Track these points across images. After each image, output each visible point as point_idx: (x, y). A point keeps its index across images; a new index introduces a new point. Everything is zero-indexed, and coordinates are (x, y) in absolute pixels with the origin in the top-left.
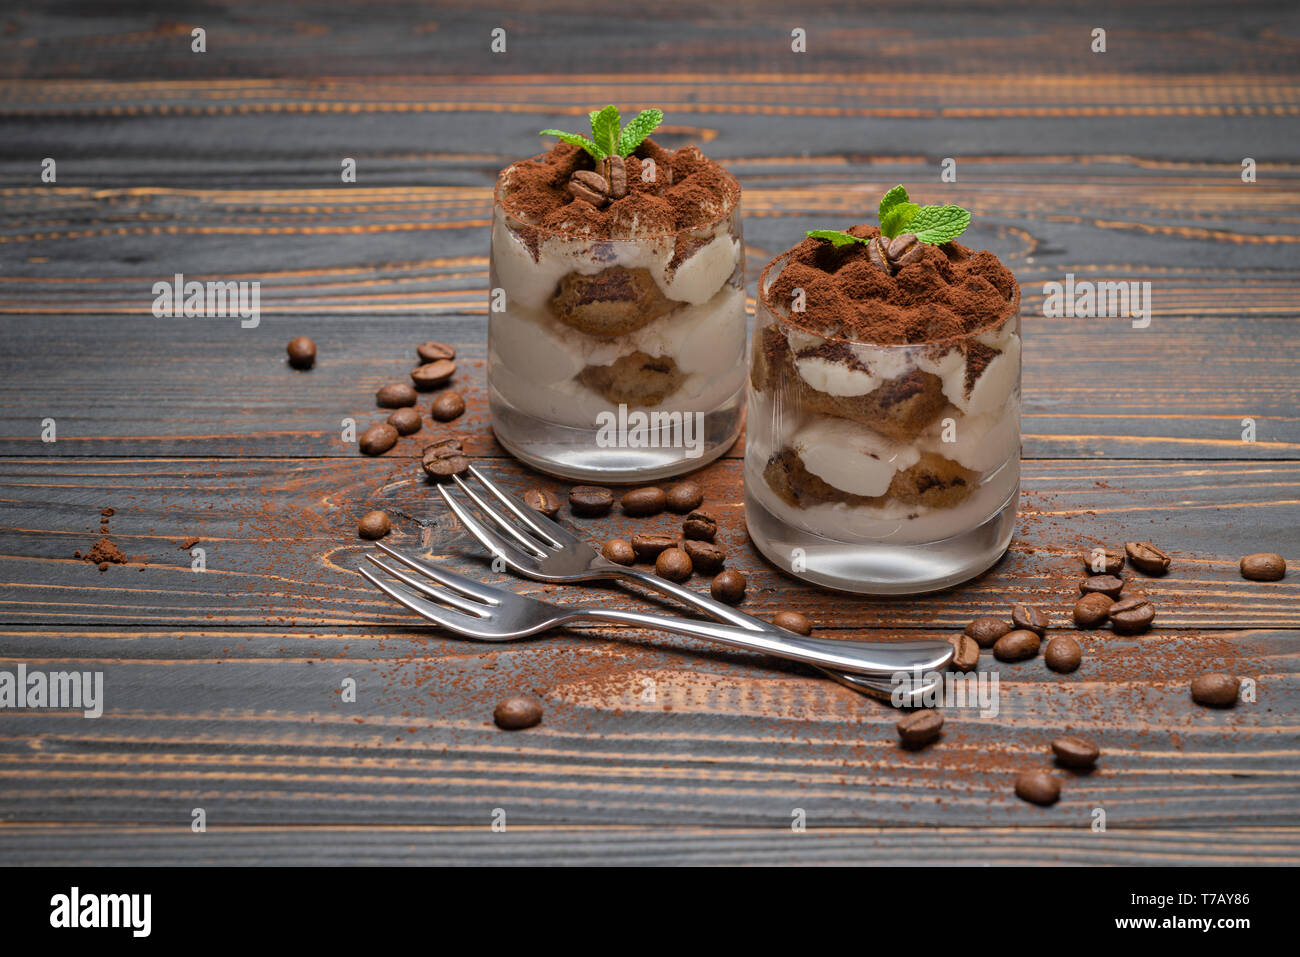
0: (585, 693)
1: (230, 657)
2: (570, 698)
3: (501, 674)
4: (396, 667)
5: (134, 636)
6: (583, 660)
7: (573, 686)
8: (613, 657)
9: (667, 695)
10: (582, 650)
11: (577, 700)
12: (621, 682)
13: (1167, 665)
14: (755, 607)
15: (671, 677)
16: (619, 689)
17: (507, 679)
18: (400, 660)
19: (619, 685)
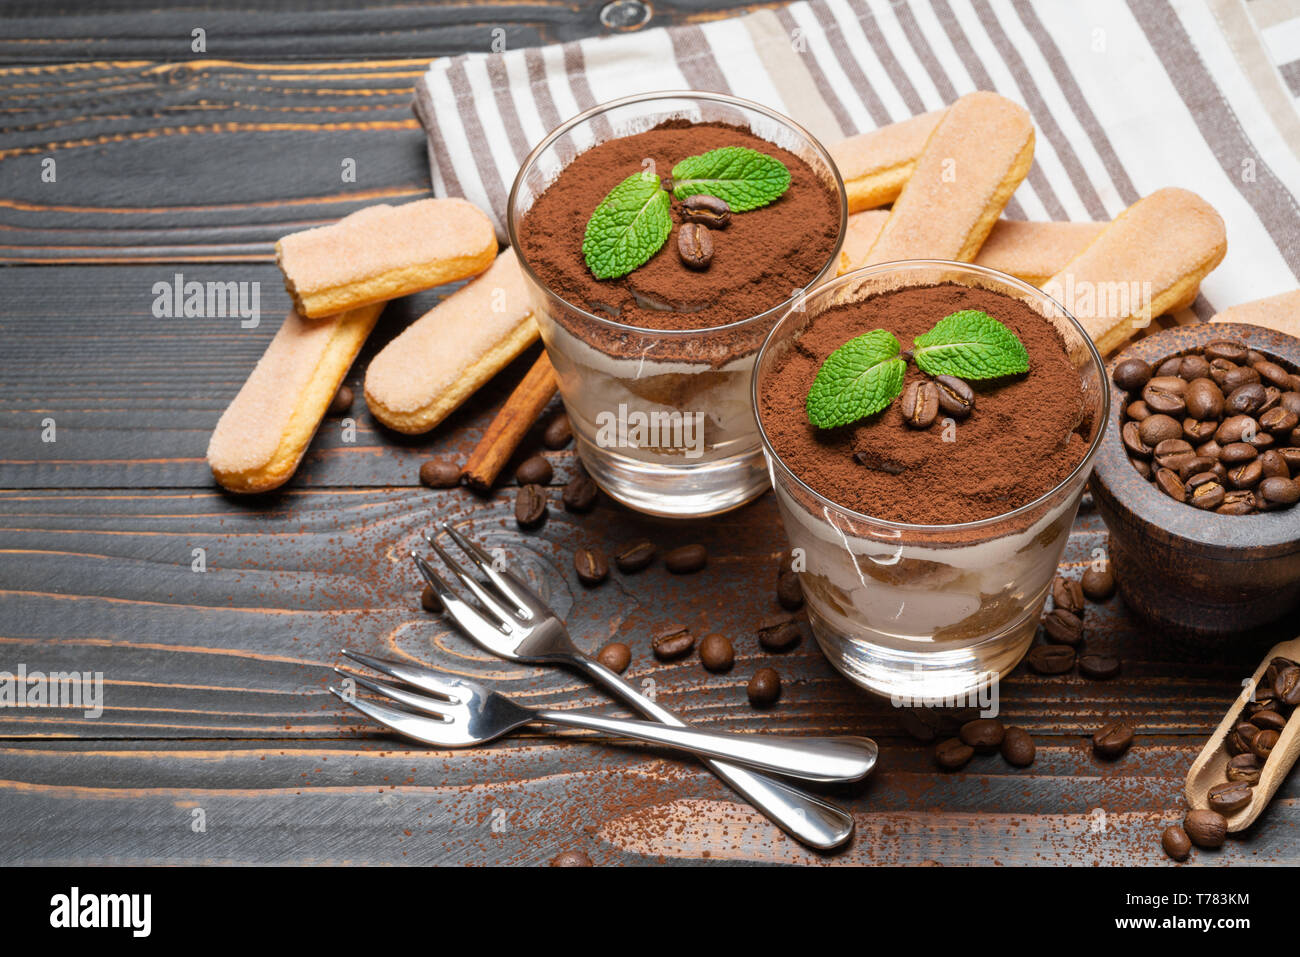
0: (631, 834)
1: (308, 785)
2: (617, 843)
3: (555, 805)
4: (459, 797)
5: (221, 756)
6: (630, 786)
7: (620, 824)
8: (658, 780)
9: (706, 835)
10: (629, 772)
11: (624, 844)
12: (664, 817)
13: (1164, 788)
14: (787, 707)
15: (709, 810)
16: (663, 828)
17: (561, 813)
18: (464, 788)
19: (663, 822)
